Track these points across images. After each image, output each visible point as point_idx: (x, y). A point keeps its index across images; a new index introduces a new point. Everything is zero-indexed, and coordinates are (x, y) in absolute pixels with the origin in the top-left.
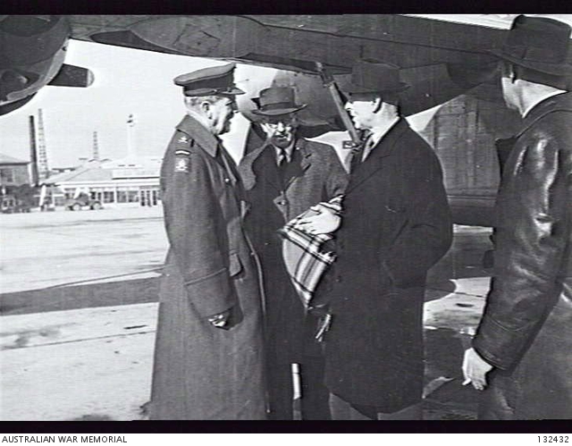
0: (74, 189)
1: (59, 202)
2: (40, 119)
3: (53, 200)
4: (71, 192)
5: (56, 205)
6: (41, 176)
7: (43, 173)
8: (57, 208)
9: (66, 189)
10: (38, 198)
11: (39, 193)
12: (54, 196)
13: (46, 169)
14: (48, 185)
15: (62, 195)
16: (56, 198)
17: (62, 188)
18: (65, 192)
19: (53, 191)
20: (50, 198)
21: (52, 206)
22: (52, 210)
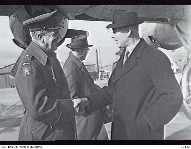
0: (110, 72)
1: (105, 77)
2: (99, 50)
3: (103, 76)
4: (108, 73)
5: (104, 78)
6: (100, 68)
7: (100, 67)
8: (104, 79)
9: (107, 72)
10: (98, 76)
11: (99, 74)
12: (103, 75)
13: (101, 66)
14: (101, 71)
15: (106, 74)
16: (104, 75)
17: (106, 72)
18: (107, 73)
19: (103, 73)
20: (102, 76)
21: (103, 78)
22: (103, 79)
